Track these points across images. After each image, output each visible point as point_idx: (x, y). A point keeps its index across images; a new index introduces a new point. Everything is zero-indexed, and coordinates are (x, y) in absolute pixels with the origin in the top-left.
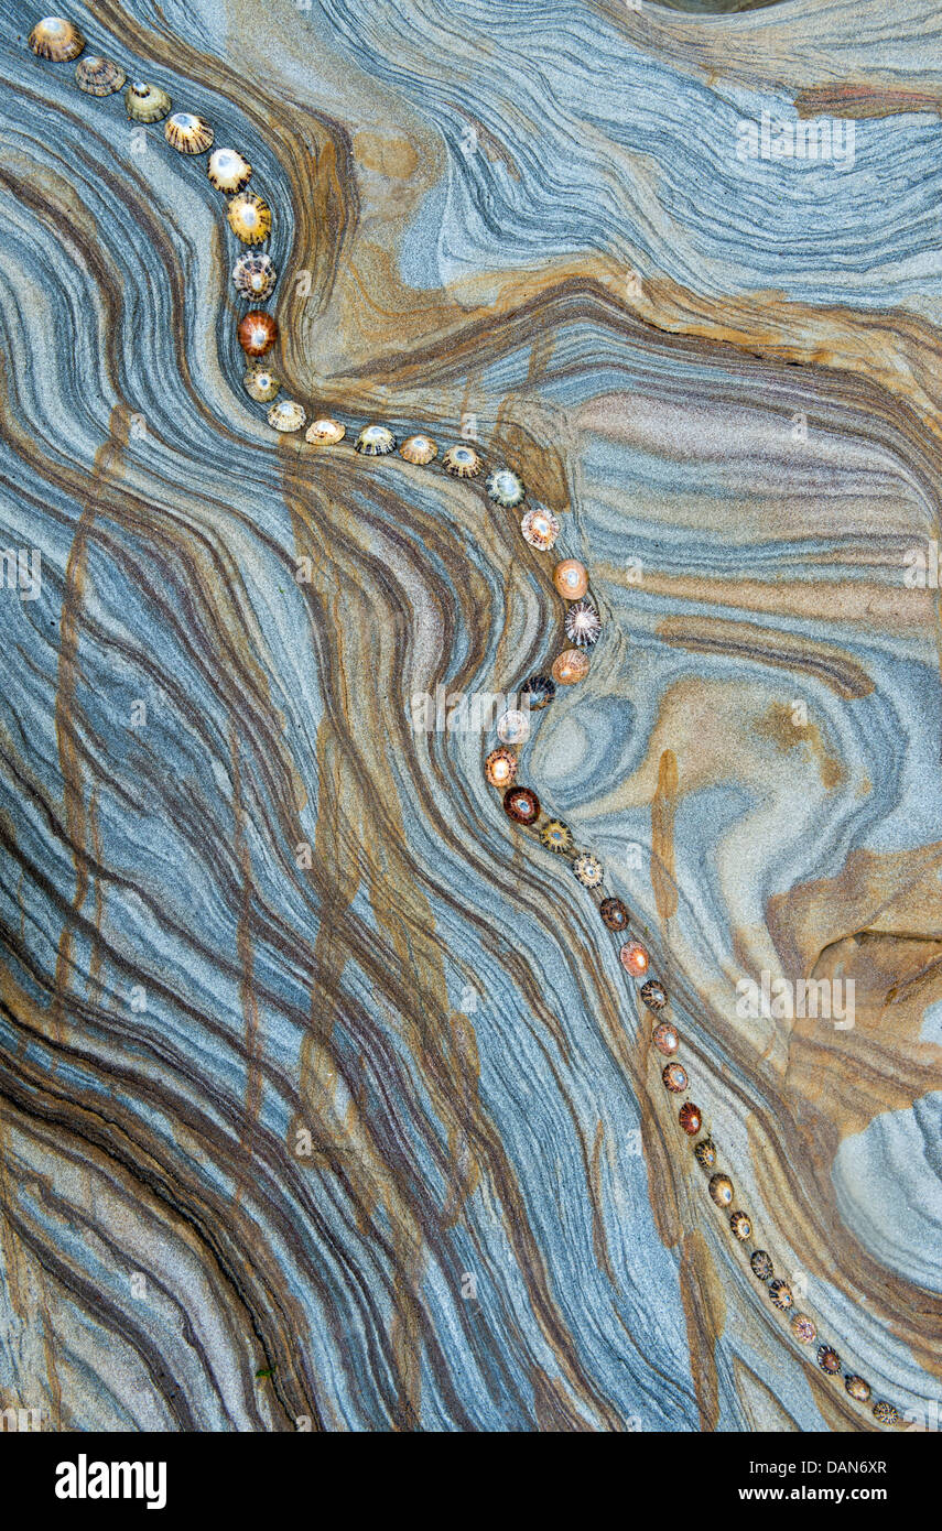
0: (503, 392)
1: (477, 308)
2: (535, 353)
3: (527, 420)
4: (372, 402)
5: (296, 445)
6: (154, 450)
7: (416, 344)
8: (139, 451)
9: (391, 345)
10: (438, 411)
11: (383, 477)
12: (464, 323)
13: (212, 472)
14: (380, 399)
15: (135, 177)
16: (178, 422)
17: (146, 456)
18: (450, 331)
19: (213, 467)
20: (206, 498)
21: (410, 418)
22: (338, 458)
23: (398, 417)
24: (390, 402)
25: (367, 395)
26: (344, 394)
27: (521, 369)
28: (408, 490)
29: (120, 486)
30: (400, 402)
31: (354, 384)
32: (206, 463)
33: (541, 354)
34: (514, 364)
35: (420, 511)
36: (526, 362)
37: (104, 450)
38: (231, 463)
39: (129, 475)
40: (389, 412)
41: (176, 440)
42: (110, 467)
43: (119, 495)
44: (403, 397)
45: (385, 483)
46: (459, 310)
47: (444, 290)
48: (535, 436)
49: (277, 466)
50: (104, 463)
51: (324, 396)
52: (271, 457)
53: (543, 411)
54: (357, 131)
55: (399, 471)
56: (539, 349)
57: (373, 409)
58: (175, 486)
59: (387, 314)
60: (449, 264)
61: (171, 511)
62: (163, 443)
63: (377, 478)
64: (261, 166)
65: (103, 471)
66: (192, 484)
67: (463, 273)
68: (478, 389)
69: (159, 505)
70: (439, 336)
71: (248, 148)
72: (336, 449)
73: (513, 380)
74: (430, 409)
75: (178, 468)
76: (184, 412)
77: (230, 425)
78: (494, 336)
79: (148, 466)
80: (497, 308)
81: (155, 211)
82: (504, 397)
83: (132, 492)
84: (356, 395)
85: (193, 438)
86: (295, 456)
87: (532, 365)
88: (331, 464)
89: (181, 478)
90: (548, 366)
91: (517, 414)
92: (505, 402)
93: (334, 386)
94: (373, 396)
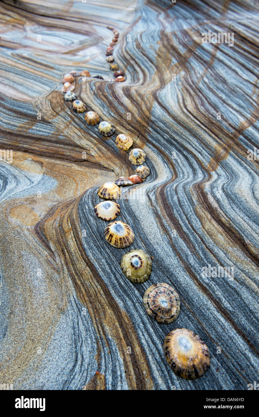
0: (49, 123)
1: (36, 161)
2: (29, 129)
3: (48, 109)
4: (99, 150)
5: (138, 142)
6: (200, 153)
7: (69, 165)
8: (207, 154)
9: (79, 169)
10: (76, 131)
11: (110, 114)
12: (45, 160)
13: (177, 138)
14: (96, 150)
15: (162, 225)
16: (185, 163)
17: (204, 151)
18: (52, 161)
19: (176, 141)
20: (182, 126)
21: (88, 134)
22: (124, 127)
23: (93, 137)
24: (93, 146)
25: (100, 154)
26: (110, 159)
27: (37, 127)
28: (104, 107)
29: (219, 140)
30: (89, 143)
31: (103, 162)
32: (178, 143)
33: (27, 126)
34: (39, 130)
35: (103, 100)
36: (34, 127)
37: (223, 158)
38: (167, 141)
39: (214, 144)
40: (95, 141)
41: (189, 156)
42: (222, 151)
43: (220, 137)
44: (87, 145)
45: (110, 112)
46: (44, 165)
47: (44, 173)
48: (49, 104)
49: (149, 133)
50: (224, 153)
51: (118, 162)
52: (150, 139)
53: (41, 108)
54: (29, 227)
55: (103, 114)
56: (26, 128)
57: (101, 146)
58: (195, 135)
59: (73, 178)
60: (35, 179)
61: (198, 123)
62: (195, 155)
63: (112, 114)
64: (89, 207)
65: (225, 149)
66: (187, 134)
67: (31, 174)
68: (58, 130)
69: (203, 127)
70: (58, 162)
71: (91, 218)
72: (123, 131)
73: (43, 125)
74: (79, 133)
75: (191, 142)
76: (181, 165)
77: (163, 159)
78: (38, 147)
79: (204, 147)
80: (30, 157)
81: (158, 209)
82: (50, 121)
83: (214, 136)
84: (105, 156)
85: (181, 156)
86: (140, 136)
87: (33, 125)
88: (127, 125)
89: (191, 138)
90: (28, 121)
91: (50, 112)
92: (51, 119)
93: (112, 165)
94: (99, 152)
